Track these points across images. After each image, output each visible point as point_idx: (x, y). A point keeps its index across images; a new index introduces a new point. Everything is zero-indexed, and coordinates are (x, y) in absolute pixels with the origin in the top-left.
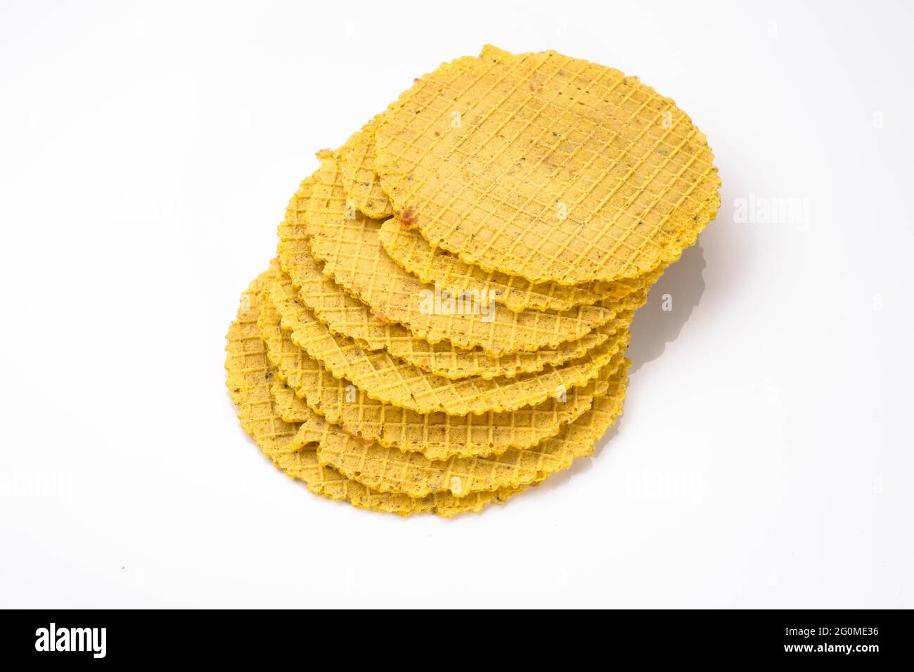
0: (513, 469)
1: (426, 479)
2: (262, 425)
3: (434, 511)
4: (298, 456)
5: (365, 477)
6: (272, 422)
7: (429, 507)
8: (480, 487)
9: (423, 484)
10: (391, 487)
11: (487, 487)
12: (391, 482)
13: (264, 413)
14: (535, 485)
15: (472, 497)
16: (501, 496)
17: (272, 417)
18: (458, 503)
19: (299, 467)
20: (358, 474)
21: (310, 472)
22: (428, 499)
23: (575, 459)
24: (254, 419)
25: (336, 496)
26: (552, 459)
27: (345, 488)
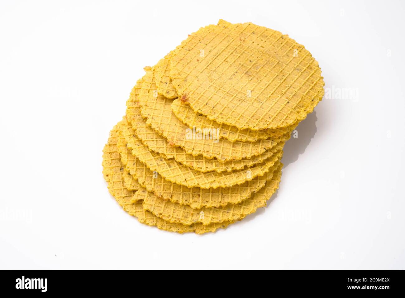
0: (230, 213)
1: (191, 217)
2: (118, 192)
3: (194, 231)
4: (134, 205)
5: (164, 216)
6: (123, 190)
7: (192, 229)
8: (215, 221)
9: (190, 219)
10: (175, 221)
11: (218, 221)
12: (176, 218)
13: (120, 186)
14: (239, 220)
15: (211, 225)
16: (224, 225)
17: (122, 188)
18: (205, 228)
19: (134, 211)
20: (161, 214)
21: (139, 213)
22: (192, 226)
23: (258, 208)
24: (115, 189)
25: (151, 224)
26: (247, 208)
27: (155, 220)
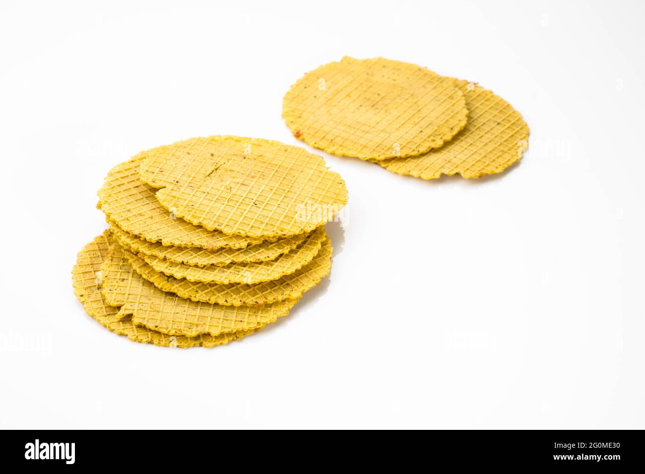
0: (244, 322)
1: (195, 328)
2: (99, 310)
3: (201, 345)
4: (121, 323)
5: (161, 328)
6: (104, 309)
7: (197, 342)
8: (226, 331)
10: (176, 332)
11: (230, 330)
12: (176, 329)
13: (101, 305)
14: (256, 331)
15: (222, 336)
16: (238, 336)
17: (103, 306)
18: (214, 340)
19: (122, 328)
20: (156, 327)
21: (128, 330)
22: (197, 338)
23: (278, 318)
24: (94, 307)
25: (145, 340)
26: (265, 317)
27: (150, 336)
